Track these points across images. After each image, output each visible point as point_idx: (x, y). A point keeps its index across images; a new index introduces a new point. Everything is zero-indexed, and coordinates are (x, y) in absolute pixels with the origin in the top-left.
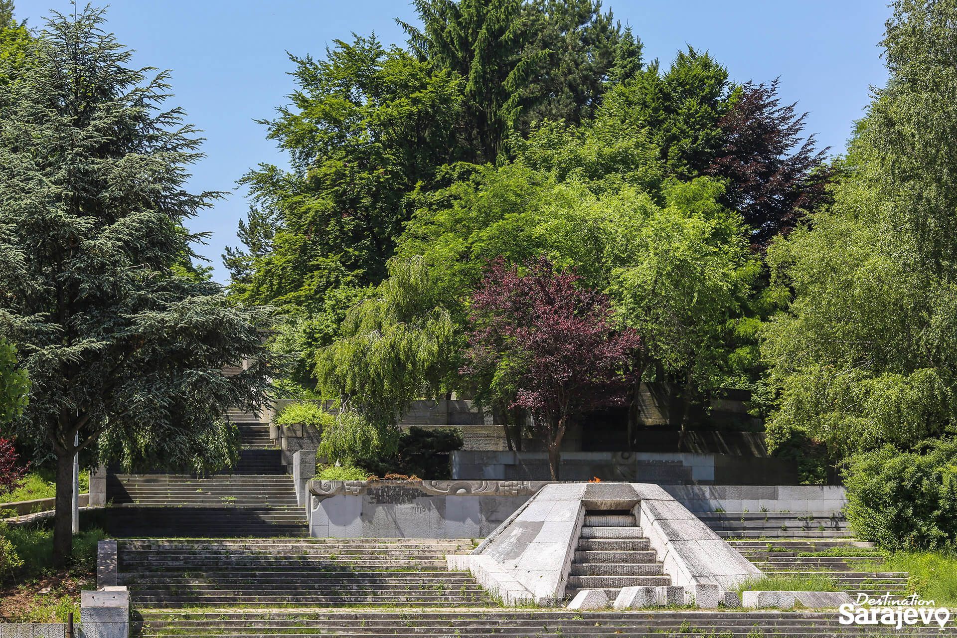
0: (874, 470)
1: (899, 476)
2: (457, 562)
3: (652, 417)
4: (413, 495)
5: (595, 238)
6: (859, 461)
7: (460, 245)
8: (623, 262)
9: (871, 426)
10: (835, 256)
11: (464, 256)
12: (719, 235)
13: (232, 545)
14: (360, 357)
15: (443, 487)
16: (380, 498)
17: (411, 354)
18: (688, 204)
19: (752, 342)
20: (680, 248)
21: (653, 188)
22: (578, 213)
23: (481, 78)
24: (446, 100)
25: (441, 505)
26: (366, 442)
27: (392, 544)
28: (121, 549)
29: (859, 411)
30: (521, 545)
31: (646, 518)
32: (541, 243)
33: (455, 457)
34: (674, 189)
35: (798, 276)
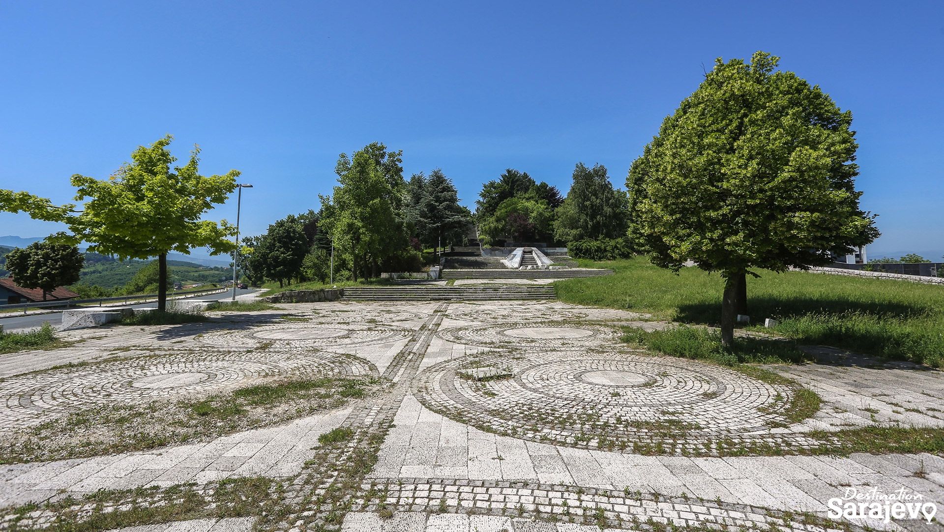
0: (572, 245)
1: (576, 246)
2: (502, 261)
3: (537, 238)
4: (498, 250)
5: (527, 209)
6: (570, 244)
7: (506, 210)
8: (531, 212)
9: (571, 238)
10: (565, 211)
11: (507, 212)
12: (547, 208)
13: (465, 258)
14: (490, 228)
15: (503, 248)
16: (493, 250)
17: (498, 227)
18: (542, 204)
19: (552, 225)
20: (540, 210)
21: (537, 201)
22: (524, 205)
23: (511, 186)
24: (505, 189)
25: (502, 251)
26: (491, 241)
27: (491, 258)
28: (446, 259)
29: (569, 236)
30: (513, 258)
31: (534, 253)
32: (519, 210)
33: (505, 244)
34: (540, 201)
35: (559, 214)
